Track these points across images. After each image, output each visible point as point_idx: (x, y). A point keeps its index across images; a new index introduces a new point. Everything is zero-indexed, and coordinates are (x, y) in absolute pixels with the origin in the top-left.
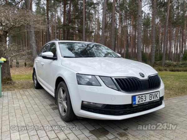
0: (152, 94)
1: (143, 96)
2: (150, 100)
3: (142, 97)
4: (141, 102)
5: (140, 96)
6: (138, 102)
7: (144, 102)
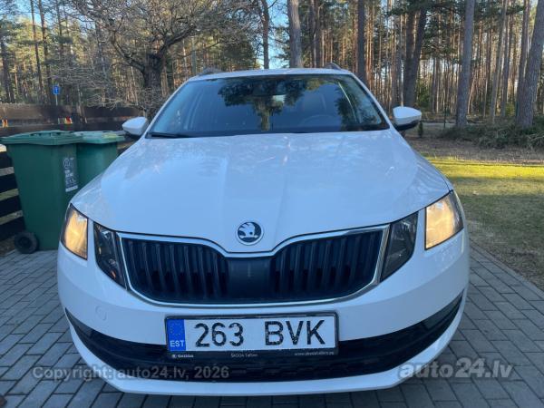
0: (283, 321)
1: (227, 323)
2: (268, 343)
3: (218, 329)
4: (213, 348)
5: (210, 323)
6: (199, 344)
7: (227, 347)
